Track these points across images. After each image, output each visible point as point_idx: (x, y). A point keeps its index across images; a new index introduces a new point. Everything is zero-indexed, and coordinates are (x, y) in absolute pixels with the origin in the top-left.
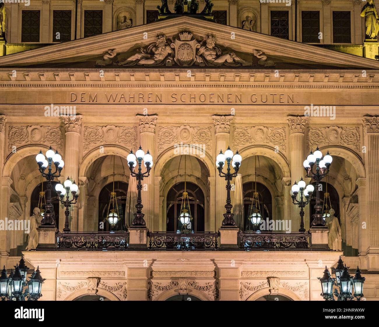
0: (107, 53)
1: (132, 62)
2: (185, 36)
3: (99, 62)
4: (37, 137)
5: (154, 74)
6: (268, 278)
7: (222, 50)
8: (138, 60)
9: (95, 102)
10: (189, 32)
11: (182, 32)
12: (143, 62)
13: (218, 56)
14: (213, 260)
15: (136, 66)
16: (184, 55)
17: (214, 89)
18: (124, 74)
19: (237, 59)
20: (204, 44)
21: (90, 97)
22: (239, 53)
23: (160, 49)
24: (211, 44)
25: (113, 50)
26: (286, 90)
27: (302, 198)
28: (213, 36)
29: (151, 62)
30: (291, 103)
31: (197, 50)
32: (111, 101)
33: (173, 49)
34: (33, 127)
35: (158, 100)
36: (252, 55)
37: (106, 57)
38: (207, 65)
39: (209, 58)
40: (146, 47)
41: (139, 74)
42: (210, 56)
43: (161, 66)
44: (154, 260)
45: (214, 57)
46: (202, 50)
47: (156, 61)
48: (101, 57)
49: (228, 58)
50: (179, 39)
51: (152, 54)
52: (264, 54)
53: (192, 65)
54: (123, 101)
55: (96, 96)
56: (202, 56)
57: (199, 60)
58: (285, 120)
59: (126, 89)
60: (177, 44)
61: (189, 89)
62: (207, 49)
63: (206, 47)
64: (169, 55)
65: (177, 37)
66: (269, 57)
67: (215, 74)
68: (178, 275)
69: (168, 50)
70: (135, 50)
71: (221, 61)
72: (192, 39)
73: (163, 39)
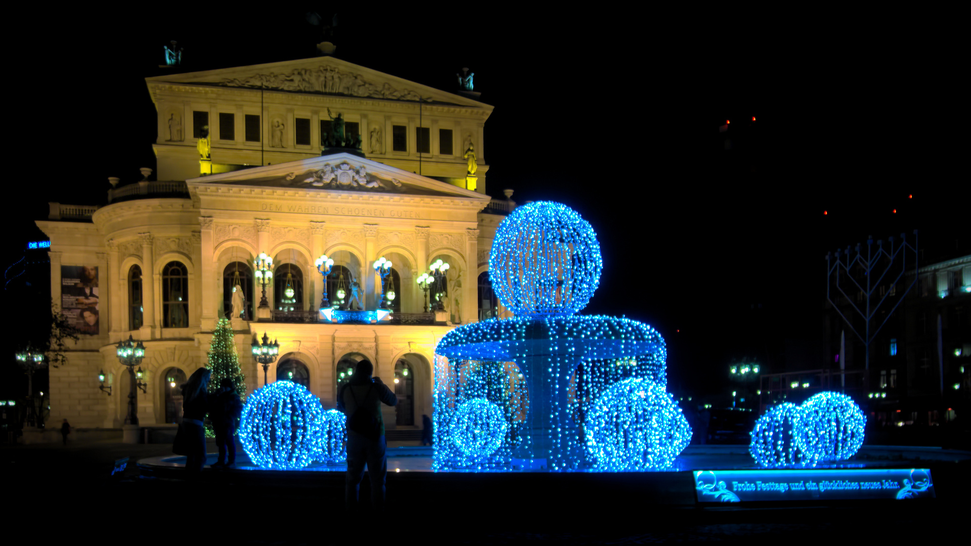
0: (288, 175)
1: (307, 183)
2: (345, 167)
3: (283, 181)
4: (236, 234)
5: (323, 193)
6: (409, 343)
7: (371, 178)
8: (311, 183)
9: (280, 211)
10: (348, 164)
11: (343, 163)
12: (315, 184)
13: (368, 182)
14: (374, 331)
15: (310, 186)
16: (345, 180)
17: (365, 206)
18: (301, 193)
19: (381, 185)
20: (358, 172)
21: (277, 207)
22: (382, 181)
23: (327, 175)
24: (363, 173)
25: (292, 173)
26: (414, 208)
27: (426, 285)
28: (364, 167)
29: (321, 185)
30: (418, 218)
31: (353, 177)
32: (292, 211)
33: (336, 176)
34: (234, 226)
35: (325, 211)
36: (391, 182)
37: (288, 178)
38: (361, 189)
39: (361, 183)
40: (316, 172)
41: (311, 193)
42: (362, 182)
43: (328, 187)
44: (336, 330)
45: (365, 183)
46: (357, 177)
47: (324, 184)
48: (284, 178)
49: (375, 185)
50: (340, 169)
51: (321, 178)
52: (399, 182)
53: (350, 188)
54: (300, 211)
55: (281, 207)
56: (356, 181)
57: (355, 185)
58: (413, 229)
59: (302, 203)
60: (339, 172)
61: (348, 205)
62: (360, 177)
63: (359, 176)
64: (333, 179)
65: (338, 167)
66: (403, 185)
67: (366, 196)
68: (351, 340)
69: (333, 176)
70: (309, 174)
71: (370, 186)
72: (350, 169)
73: (329, 168)
